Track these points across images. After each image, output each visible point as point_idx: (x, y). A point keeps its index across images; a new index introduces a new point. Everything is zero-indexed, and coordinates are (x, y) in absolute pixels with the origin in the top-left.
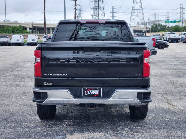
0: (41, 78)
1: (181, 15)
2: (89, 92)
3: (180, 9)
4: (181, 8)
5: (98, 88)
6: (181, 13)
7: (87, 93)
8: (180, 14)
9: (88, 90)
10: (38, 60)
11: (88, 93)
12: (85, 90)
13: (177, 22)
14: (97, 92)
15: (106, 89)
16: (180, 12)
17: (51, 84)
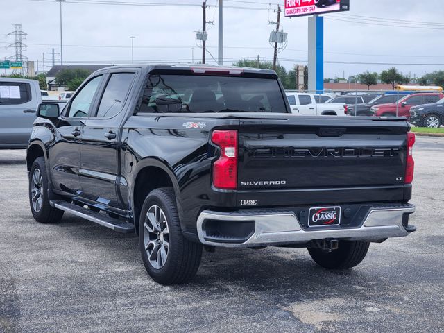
0: (235, 191)
1: (19, 51)
2: (320, 217)
3: (16, 35)
4: (18, 33)
5: (334, 207)
6: (19, 45)
7: (316, 218)
8: (17, 47)
9: (318, 211)
10: (229, 151)
11: (318, 219)
12: (313, 212)
13: (13, 65)
14: (332, 216)
15: (348, 208)
16: (16, 43)
17: (253, 202)
